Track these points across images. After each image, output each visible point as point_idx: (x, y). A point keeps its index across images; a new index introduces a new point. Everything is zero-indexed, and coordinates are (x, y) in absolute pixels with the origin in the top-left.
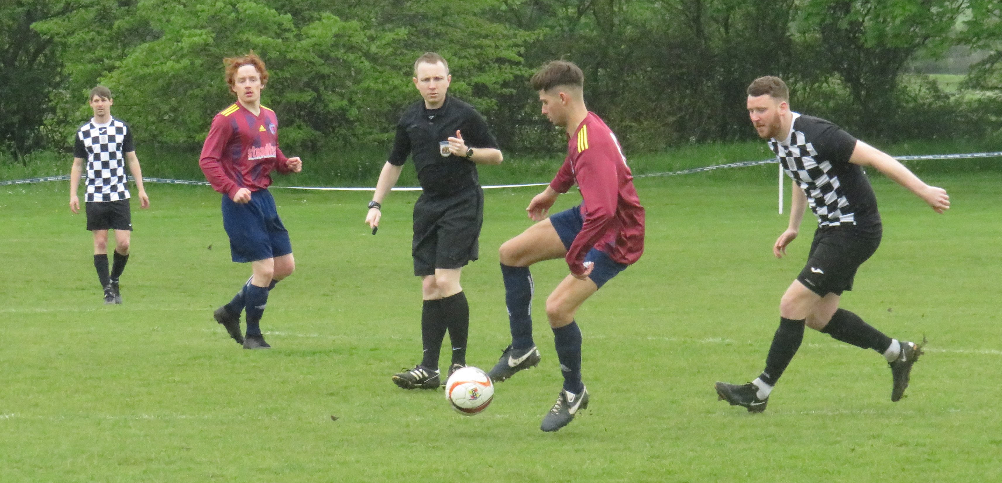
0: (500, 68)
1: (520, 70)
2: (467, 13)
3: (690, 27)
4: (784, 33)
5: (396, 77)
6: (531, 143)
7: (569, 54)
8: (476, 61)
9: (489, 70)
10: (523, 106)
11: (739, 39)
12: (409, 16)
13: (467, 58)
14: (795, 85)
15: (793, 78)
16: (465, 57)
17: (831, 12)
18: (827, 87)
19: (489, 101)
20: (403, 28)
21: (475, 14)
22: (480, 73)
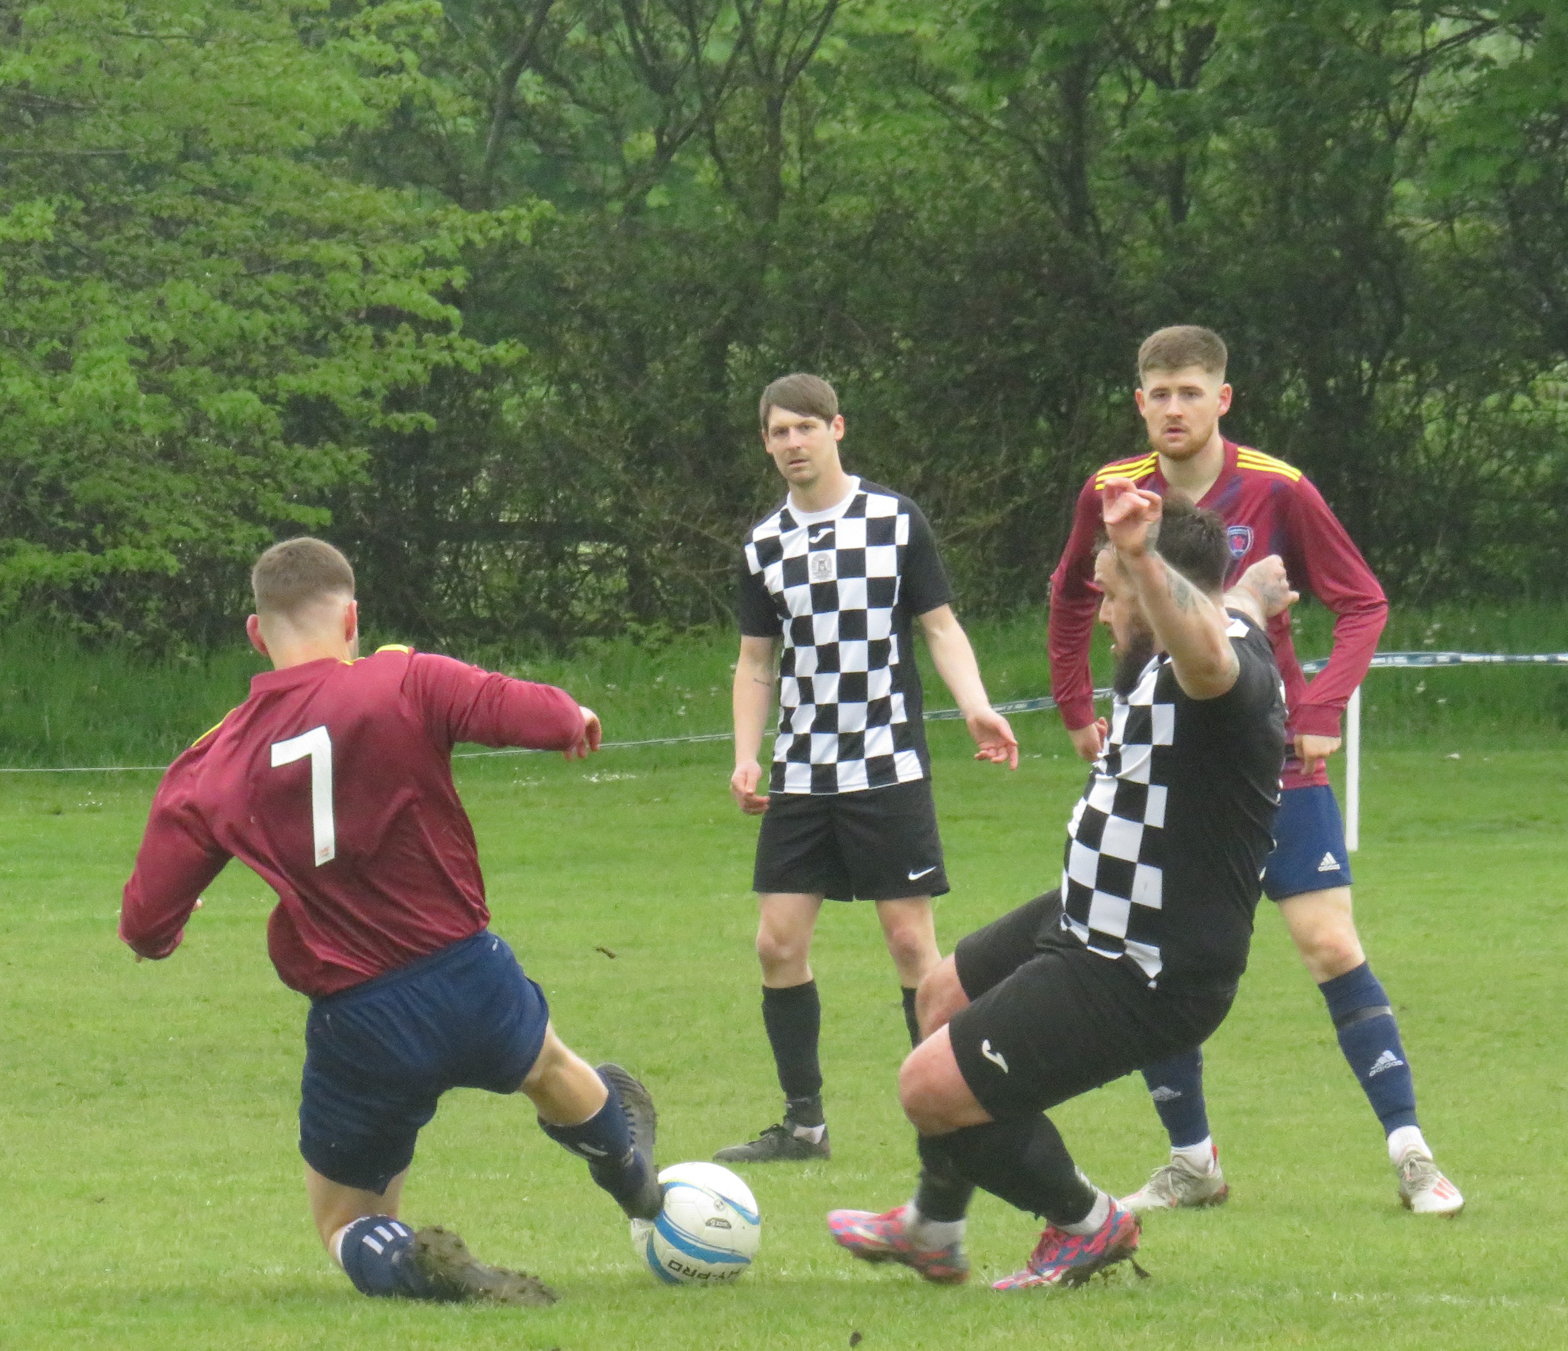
0: (379, 341)
1: (450, 347)
2: (270, 151)
3: (1052, 199)
4: (1378, 216)
5: (13, 372)
6: (491, 605)
7: (628, 293)
8: (297, 319)
9: (343, 350)
10: (468, 476)
11: (1222, 240)
12: (65, 160)
13: (266, 309)
14: (1415, 399)
15: (1411, 377)
16: (258, 303)
17: (1541, 142)
18: (1531, 406)
19: (341, 456)
20: (40, 202)
21: (299, 155)
22: (310, 359)
